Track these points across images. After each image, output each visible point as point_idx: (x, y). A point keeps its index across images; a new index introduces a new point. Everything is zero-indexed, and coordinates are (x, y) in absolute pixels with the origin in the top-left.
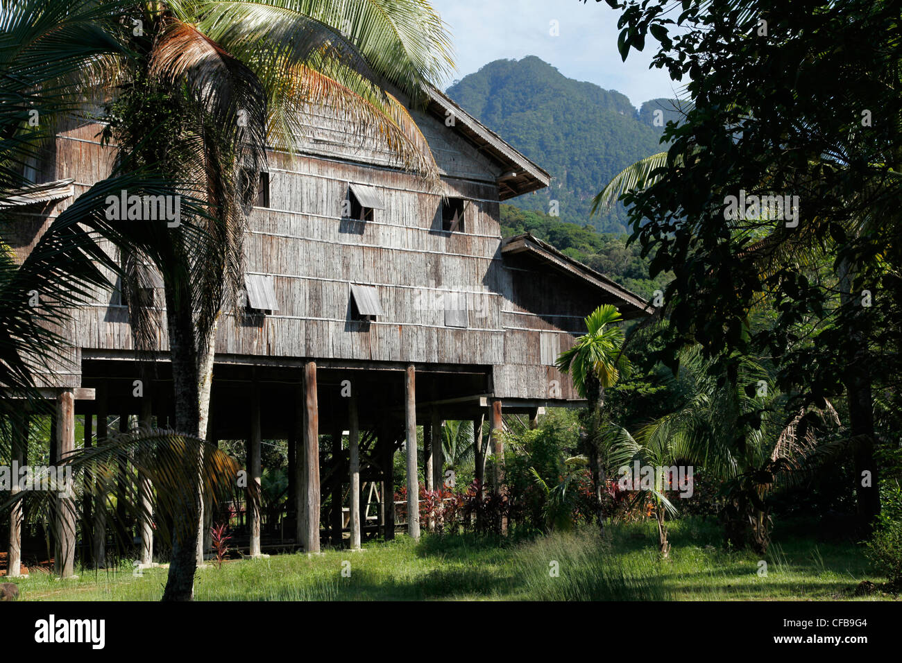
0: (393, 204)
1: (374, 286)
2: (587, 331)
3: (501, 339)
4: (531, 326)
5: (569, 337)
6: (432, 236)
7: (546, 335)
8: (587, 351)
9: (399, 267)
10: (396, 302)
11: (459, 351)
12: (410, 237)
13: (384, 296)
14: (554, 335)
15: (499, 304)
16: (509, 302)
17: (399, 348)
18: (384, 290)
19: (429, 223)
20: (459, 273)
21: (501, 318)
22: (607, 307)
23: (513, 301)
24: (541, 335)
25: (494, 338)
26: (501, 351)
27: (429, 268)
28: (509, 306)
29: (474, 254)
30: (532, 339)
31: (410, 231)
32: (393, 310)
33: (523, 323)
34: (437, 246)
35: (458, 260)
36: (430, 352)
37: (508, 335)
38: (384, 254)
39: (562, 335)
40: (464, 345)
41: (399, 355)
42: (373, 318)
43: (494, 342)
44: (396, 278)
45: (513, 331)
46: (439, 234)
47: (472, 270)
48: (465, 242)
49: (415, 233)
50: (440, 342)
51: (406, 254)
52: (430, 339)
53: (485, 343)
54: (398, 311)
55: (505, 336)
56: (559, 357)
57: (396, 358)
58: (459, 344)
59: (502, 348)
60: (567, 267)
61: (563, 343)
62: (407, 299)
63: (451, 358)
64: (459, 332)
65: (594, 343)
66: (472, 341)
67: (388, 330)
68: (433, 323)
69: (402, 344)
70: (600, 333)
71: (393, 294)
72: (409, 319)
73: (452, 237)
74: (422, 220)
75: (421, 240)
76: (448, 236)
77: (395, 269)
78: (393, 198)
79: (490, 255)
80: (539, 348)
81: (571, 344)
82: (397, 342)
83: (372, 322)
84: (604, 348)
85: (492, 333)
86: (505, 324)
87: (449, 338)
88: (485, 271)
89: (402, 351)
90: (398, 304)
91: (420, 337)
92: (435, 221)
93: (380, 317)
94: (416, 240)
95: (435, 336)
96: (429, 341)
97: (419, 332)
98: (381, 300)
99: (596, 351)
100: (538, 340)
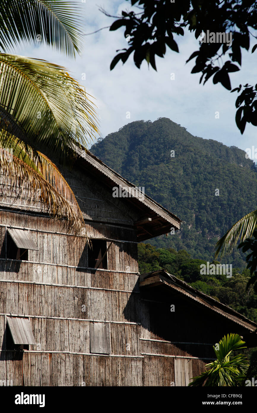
0: (45, 245)
1: (28, 318)
2: (216, 358)
3: (140, 364)
4: (166, 352)
5: (200, 363)
6: (79, 273)
7: (179, 361)
8: (216, 376)
9: (50, 301)
10: (46, 332)
11: (103, 376)
12: (60, 273)
13: (36, 327)
14: (186, 361)
15: (138, 333)
16: (147, 331)
17: (49, 374)
18: (37, 321)
19: (77, 262)
20: (103, 305)
21: (140, 346)
22: (232, 335)
23: (150, 330)
24: (175, 361)
25: (134, 364)
26: (140, 376)
27: (76, 301)
28: (146, 335)
29: (116, 288)
30: (167, 364)
31: (60, 269)
32: (44, 339)
33: (159, 349)
34: (83, 281)
35: (102, 294)
36: (76, 378)
37: (146, 361)
38: (37, 289)
39: (194, 361)
40: (107, 371)
41: (49, 381)
42: (26, 347)
43: (133, 367)
44: (47, 311)
45: (150, 357)
46: (85, 271)
47: (114, 302)
48: (108, 278)
49: (65, 270)
50: (86, 368)
51: (56, 289)
52: (77, 365)
53: (126, 369)
54: (49, 340)
55: (143, 362)
56: (192, 381)
57: (45, 384)
58: (102, 370)
59: (141, 373)
60: (196, 299)
61: (195, 368)
62: (57, 329)
63: (96, 381)
64: (102, 359)
65: (222, 369)
66: (115, 366)
67: (39, 358)
68: (80, 351)
69: (52, 370)
70: (227, 359)
71: (44, 325)
72: (58, 347)
73: (97, 274)
74: (70, 259)
75: (69, 276)
76: (93, 272)
77: (46, 302)
78: (46, 240)
79: (129, 289)
80: (174, 372)
81: (202, 369)
82: (47, 369)
83: (25, 351)
84: (231, 373)
85: (132, 359)
86: (144, 351)
87: (94, 364)
88: (126, 303)
89: (51, 377)
90: (49, 333)
91: (68, 364)
92: (81, 260)
93: (33, 346)
94: (65, 276)
95: (81, 362)
96: (76, 367)
97: (67, 359)
98: (34, 331)
99: (225, 376)
100: (173, 366)
